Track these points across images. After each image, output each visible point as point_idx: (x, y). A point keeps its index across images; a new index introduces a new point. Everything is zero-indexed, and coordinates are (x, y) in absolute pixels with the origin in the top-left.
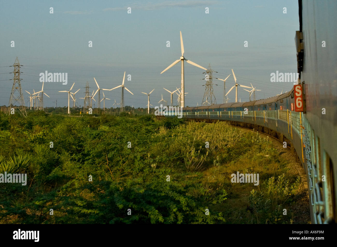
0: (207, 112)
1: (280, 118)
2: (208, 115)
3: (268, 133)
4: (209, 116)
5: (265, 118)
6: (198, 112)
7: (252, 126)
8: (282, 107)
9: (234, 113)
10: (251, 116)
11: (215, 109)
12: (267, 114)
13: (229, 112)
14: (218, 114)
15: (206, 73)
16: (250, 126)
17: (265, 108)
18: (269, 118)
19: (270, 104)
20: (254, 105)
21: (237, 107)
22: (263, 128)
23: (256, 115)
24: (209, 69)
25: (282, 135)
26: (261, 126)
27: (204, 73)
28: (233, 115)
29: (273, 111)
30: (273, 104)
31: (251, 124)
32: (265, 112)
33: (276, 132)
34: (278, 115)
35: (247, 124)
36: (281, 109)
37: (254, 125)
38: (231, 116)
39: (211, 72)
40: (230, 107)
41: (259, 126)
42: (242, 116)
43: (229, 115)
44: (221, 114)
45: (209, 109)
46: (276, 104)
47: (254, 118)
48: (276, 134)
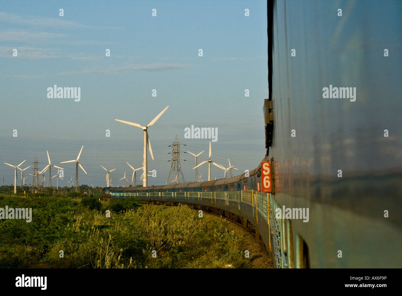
0: (160, 193)
1: (243, 200)
2: (161, 196)
3: (230, 218)
4: (163, 198)
5: (226, 200)
6: (150, 193)
7: (211, 209)
8: (246, 187)
9: (191, 194)
10: (210, 198)
11: (169, 190)
12: (228, 195)
13: (185, 192)
14: (173, 195)
15: (173, 146)
16: (209, 208)
17: (227, 189)
18: (231, 200)
19: (232, 185)
20: (214, 185)
21: (194, 187)
22: (224, 211)
23: (216, 197)
24: (177, 142)
25: (245, 220)
26: (222, 210)
27: (170, 146)
28: (190, 196)
29: (235, 192)
30: (236, 185)
31: (210, 207)
32: (226, 194)
33: (239, 216)
34: (241, 196)
35: (205, 206)
36: (245, 189)
37: (213, 208)
38: (187, 197)
39: (178, 145)
40: (186, 187)
41: (219, 209)
42: (200, 198)
43: (185, 196)
44: (176, 195)
45: (163, 189)
46: (239, 183)
47: (213, 200)
48: (239, 218)
